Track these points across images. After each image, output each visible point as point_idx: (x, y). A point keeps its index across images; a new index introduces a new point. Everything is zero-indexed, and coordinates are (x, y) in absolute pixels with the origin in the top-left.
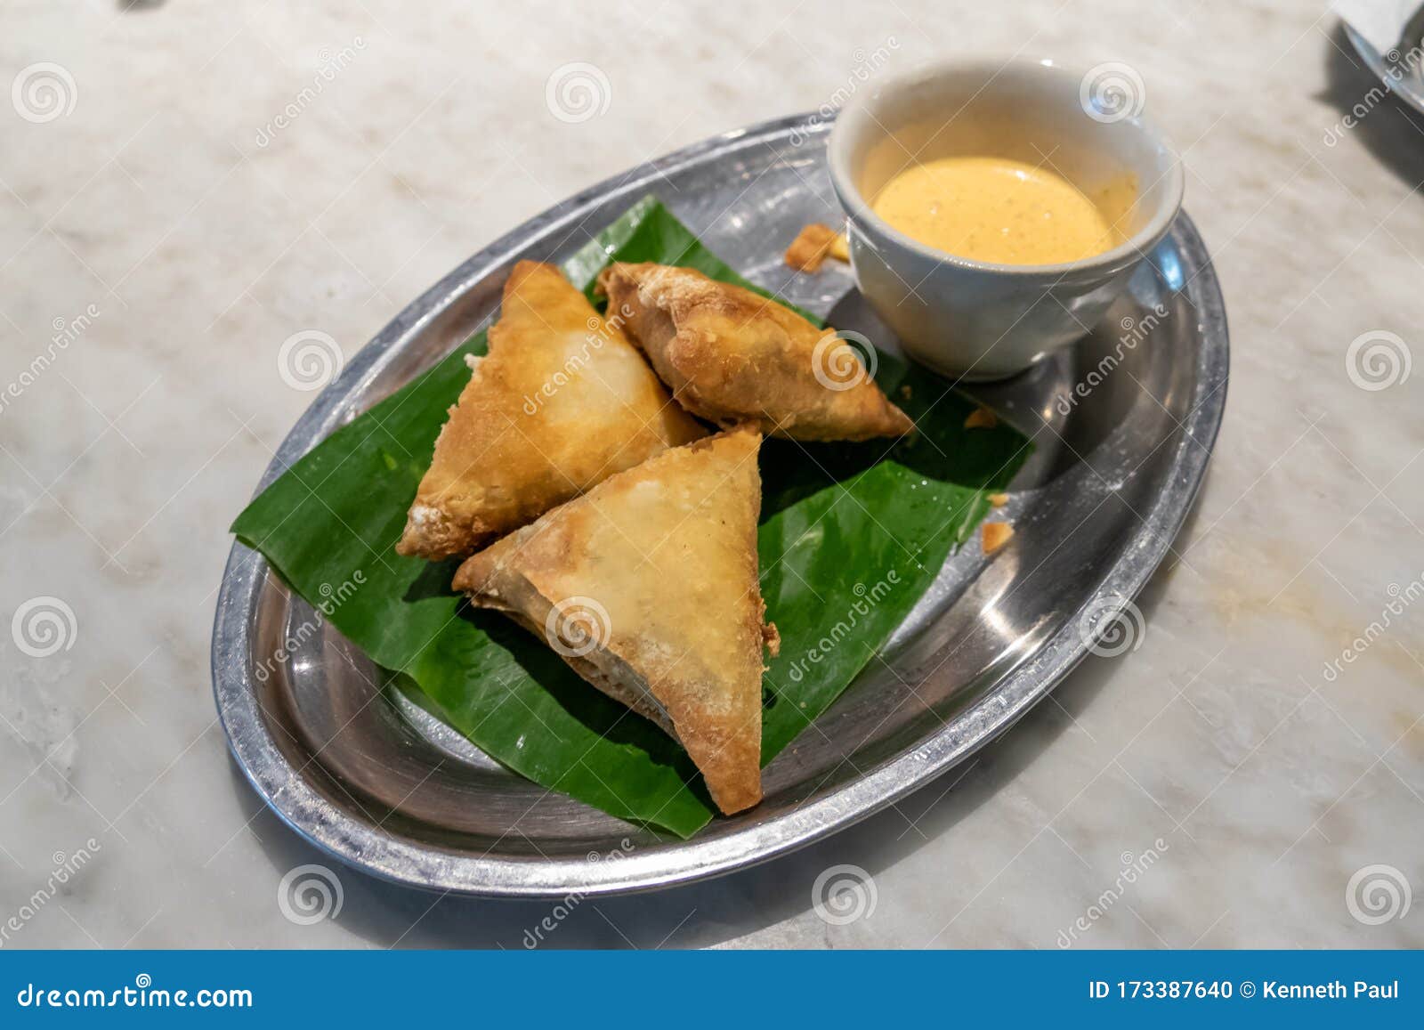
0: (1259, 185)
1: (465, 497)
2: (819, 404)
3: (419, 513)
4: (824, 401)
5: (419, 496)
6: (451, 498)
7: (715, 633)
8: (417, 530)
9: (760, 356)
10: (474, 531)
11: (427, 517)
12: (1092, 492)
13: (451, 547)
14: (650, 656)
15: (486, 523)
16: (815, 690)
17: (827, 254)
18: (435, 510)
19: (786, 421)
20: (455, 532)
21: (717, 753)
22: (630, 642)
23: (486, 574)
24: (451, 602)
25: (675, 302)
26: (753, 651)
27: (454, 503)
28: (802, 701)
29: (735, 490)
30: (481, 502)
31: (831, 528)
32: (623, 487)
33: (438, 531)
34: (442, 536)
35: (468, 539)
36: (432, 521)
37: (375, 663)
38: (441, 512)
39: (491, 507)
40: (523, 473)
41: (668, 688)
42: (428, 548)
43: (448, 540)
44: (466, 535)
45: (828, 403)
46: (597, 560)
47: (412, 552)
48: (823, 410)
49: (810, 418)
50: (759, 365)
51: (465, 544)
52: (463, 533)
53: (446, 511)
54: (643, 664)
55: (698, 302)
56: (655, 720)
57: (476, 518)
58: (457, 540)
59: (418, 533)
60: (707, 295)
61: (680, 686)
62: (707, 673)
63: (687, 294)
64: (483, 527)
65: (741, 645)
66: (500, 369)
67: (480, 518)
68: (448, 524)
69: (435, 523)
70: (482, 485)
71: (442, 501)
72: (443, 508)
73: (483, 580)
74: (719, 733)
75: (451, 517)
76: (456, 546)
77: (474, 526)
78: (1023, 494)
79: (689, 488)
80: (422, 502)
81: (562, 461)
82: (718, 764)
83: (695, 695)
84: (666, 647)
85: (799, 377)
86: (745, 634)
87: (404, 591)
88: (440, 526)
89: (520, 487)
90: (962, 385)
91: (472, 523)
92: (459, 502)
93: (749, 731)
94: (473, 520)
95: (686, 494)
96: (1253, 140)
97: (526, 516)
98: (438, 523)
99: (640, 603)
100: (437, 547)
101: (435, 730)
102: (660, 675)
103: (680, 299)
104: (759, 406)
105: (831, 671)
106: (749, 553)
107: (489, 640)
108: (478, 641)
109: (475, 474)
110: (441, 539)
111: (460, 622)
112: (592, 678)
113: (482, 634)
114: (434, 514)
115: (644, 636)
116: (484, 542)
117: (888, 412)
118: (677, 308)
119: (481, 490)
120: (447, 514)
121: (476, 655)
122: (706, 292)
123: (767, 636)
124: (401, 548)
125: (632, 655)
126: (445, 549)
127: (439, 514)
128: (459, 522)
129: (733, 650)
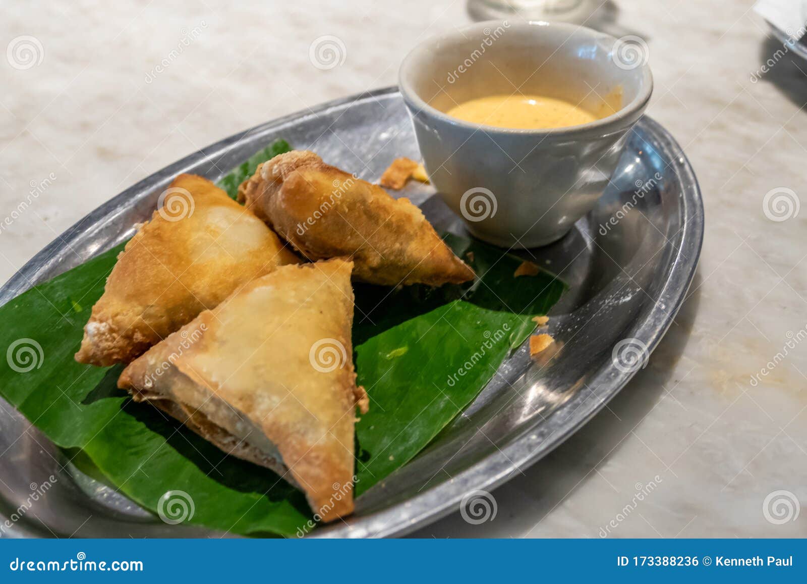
0: (719, 126)
1: (127, 314)
2: (397, 245)
3: (92, 327)
4: (401, 244)
5: (93, 315)
6: (117, 315)
7: (313, 385)
8: (91, 340)
9: (348, 200)
10: (134, 340)
11: (98, 329)
12: (610, 306)
13: (117, 353)
14: (263, 407)
15: (144, 335)
16: (401, 448)
17: (410, 178)
18: (104, 324)
19: (375, 260)
20: (119, 341)
21: (315, 471)
22: (249, 398)
23: (143, 372)
24: (119, 400)
25: (284, 165)
26: (345, 401)
27: (119, 317)
28: (390, 455)
29: (331, 293)
30: (140, 317)
31: (414, 345)
32: (245, 291)
33: (107, 340)
34: (109, 343)
35: (130, 348)
36: (101, 332)
37: (56, 446)
38: (109, 324)
39: (147, 322)
40: (172, 296)
41: (278, 430)
42: (99, 353)
43: (114, 347)
44: (128, 344)
45: (404, 245)
46: (223, 343)
47: (87, 360)
48: (401, 252)
49: (392, 258)
50: (348, 207)
51: (128, 352)
52: (126, 343)
53: (113, 324)
54: (258, 413)
55: (301, 164)
56: (271, 467)
57: (137, 330)
58: (121, 348)
59: (91, 343)
60: (308, 159)
61: (286, 426)
62: (307, 415)
63: (293, 159)
64: (142, 338)
65: (335, 394)
66: (158, 228)
67: (139, 330)
68: (114, 335)
69: (103, 334)
70: (141, 304)
71: (110, 315)
72: (110, 321)
73: (141, 377)
74: (317, 458)
75: (117, 328)
76: (121, 353)
77: (135, 337)
78: (560, 317)
79: (295, 290)
80: (95, 320)
81: (202, 287)
82: (316, 480)
83: (298, 432)
84: (275, 398)
85: (382, 224)
86: (337, 387)
87: (83, 397)
88: (108, 336)
89: (170, 306)
90: (513, 251)
91: (133, 334)
92: (123, 317)
93: (343, 458)
94: (134, 332)
95: (293, 293)
96: (714, 101)
97: (174, 327)
98: (106, 334)
99: (256, 368)
100: (105, 352)
101: (101, 491)
102: (271, 417)
103: (288, 163)
104: (351, 242)
105: (414, 436)
106: (343, 337)
107: (147, 430)
108: (138, 429)
109: (134, 296)
110: (109, 346)
111: (124, 415)
112: (224, 445)
113: (141, 425)
114: (103, 327)
115: (259, 392)
116: (142, 349)
117: (453, 260)
118: (285, 168)
119: (140, 308)
120: (113, 326)
121: (135, 440)
122: (306, 158)
123: (358, 397)
124: (78, 357)
125: (250, 408)
126: (113, 354)
127: (108, 327)
128: (123, 333)
129: (328, 397)
